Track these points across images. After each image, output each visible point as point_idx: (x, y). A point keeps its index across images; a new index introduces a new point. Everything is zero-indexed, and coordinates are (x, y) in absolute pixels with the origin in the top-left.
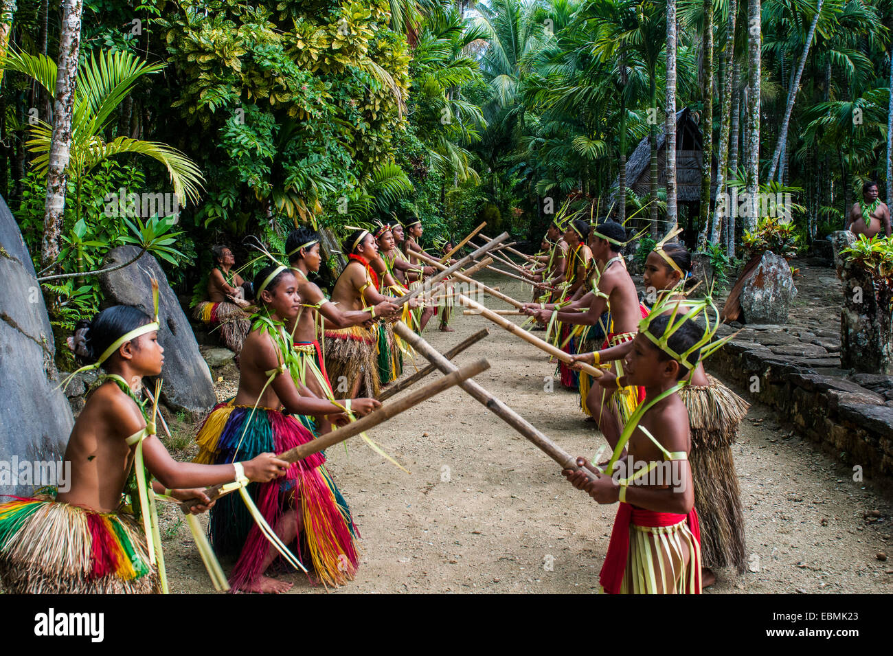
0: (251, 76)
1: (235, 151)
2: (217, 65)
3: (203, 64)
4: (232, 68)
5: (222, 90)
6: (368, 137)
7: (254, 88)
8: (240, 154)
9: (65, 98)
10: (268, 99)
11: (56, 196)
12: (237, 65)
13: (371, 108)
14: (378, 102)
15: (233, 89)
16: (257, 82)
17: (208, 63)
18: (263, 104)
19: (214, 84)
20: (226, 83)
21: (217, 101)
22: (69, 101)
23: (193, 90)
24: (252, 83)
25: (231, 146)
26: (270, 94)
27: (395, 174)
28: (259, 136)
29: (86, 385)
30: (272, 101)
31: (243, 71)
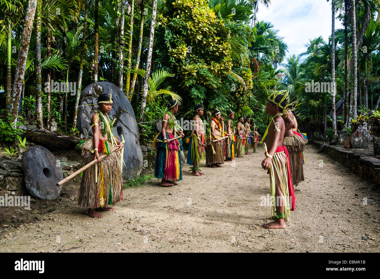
0: (199, 77)
1: (193, 96)
2: (190, 74)
3: (186, 74)
4: (193, 75)
5: (191, 81)
6: (239, 98)
7: (199, 80)
8: (194, 97)
9: (147, 79)
10: (203, 83)
11: (144, 103)
12: (195, 74)
13: (240, 90)
14: (242, 88)
15: (194, 80)
16: (200, 78)
17: (188, 74)
18: (202, 85)
19: (189, 79)
20: (192, 79)
21: (189, 84)
22: (147, 80)
23: (184, 81)
24: (199, 79)
25: (192, 95)
26: (204, 82)
27: (248, 110)
28: (200, 93)
29: (148, 149)
30: (205, 84)
31: (197, 76)
